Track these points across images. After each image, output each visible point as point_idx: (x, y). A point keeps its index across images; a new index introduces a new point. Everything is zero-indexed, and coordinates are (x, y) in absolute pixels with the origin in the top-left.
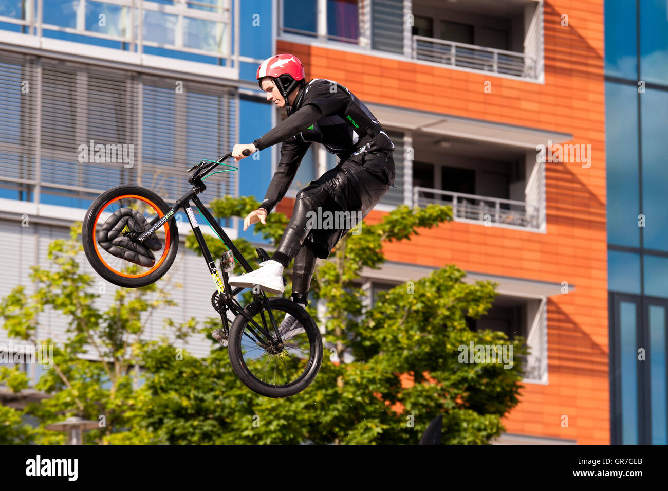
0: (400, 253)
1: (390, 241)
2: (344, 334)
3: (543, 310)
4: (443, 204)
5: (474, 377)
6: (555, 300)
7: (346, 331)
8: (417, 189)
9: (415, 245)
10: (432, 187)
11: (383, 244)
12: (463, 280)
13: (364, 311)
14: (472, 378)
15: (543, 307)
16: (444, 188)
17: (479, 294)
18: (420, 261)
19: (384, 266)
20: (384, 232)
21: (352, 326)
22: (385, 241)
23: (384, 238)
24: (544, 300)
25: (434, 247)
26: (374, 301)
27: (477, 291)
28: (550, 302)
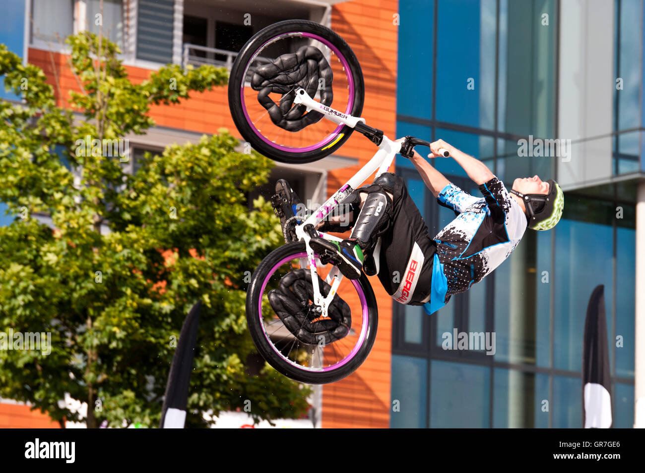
0: (165, 116)
1: (157, 103)
2: (101, 204)
3: (323, 184)
4: (217, 64)
5: (247, 257)
6: (336, 174)
7: (104, 201)
8: (188, 46)
9: (184, 108)
10: (205, 45)
11: (149, 106)
12: (236, 149)
13: (125, 179)
14: (245, 259)
15: (323, 181)
16: (217, 46)
17: (254, 164)
18: (189, 126)
19: (150, 131)
20: (151, 94)
21: (111, 195)
22: (151, 103)
23: (150, 99)
24: (325, 174)
25: (204, 111)
26: (135, 169)
27: (253, 160)
28: (330, 176)
